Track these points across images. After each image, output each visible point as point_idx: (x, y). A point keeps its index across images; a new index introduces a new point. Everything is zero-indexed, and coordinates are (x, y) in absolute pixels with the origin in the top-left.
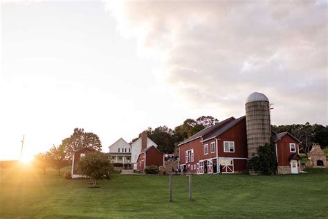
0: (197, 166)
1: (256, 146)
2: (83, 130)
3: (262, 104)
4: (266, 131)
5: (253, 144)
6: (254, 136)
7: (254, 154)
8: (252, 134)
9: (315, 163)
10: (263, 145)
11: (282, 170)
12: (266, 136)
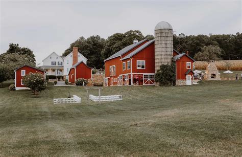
0: (118, 79)
1: (160, 64)
2: (18, 45)
3: (167, 31)
4: (168, 53)
5: (158, 63)
6: (159, 57)
7: (158, 71)
8: (158, 55)
9: (210, 76)
10: (165, 64)
11: (179, 82)
12: (169, 57)
